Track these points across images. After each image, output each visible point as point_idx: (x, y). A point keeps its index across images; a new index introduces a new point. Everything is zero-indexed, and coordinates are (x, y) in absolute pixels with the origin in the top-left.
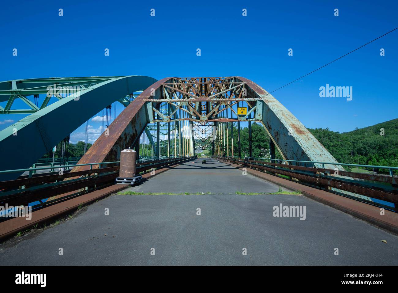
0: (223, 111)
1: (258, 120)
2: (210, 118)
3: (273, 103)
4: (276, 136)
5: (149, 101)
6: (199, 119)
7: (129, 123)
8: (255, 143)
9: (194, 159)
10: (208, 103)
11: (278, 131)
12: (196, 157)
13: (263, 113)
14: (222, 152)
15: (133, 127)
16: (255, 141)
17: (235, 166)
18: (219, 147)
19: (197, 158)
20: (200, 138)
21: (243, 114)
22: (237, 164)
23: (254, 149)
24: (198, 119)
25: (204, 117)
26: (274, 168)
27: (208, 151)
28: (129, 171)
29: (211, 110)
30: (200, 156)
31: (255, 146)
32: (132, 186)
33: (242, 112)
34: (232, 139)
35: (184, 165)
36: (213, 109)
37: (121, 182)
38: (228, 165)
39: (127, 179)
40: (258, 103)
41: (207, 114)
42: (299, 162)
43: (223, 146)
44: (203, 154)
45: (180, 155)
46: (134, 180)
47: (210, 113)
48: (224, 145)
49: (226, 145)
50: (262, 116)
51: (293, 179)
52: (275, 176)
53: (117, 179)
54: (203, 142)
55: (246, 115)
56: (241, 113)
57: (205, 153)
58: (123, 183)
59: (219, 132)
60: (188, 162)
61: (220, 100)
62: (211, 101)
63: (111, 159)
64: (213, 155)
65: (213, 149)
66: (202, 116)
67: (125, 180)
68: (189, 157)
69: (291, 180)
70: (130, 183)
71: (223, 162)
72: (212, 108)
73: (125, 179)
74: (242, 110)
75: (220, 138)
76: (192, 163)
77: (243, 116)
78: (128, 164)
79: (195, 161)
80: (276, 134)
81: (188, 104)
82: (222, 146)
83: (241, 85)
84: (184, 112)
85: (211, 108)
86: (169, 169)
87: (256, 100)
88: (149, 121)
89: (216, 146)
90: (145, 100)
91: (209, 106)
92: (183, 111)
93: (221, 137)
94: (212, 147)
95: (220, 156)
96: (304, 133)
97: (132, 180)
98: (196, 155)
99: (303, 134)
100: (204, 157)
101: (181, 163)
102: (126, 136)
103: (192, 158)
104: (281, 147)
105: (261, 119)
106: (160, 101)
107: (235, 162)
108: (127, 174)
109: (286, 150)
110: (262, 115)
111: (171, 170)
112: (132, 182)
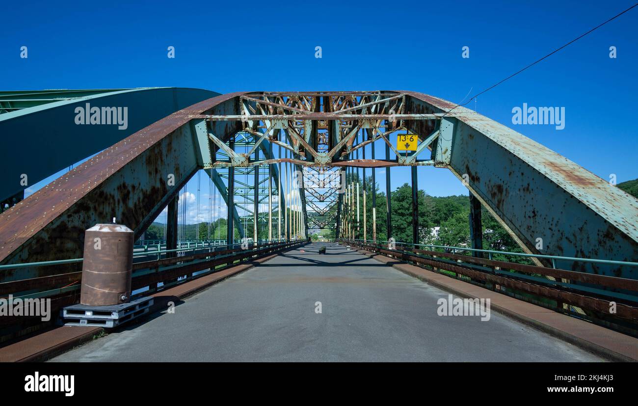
0: (363, 147)
1: (442, 163)
2: (335, 159)
3: (481, 122)
4: (494, 195)
5: (201, 117)
6: (313, 159)
7: (133, 158)
8: (407, 218)
9: (306, 244)
10: (331, 123)
11: (500, 183)
12: (308, 241)
13: (453, 147)
14: (353, 233)
15: (153, 173)
16: (408, 215)
17: (384, 259)
18: (348, 224)
19: (311, 243)
20: (316, 209)
21: (410, 150)
22: (386, 255)
23: (405, 228)
24: (310, 161)
25: (323, 156)
26: (493, 273)
27: (328, 230)
28: (105, 286)
29: (338, 141)
30: (316, 238)
31: (407, 222)
32: (109, 331)
33: (407, 145)
34: (374, 209)
35: (284, 256)
36: (342, 138)
37: (77, 321)
38: (367, 257)
39: (95, 313)
40: (444, 123)
41: (329, 150)
42: (585, 262)
43: (357, 222)
44: (320, 235)
45: (281, 239)
46: (115, 316)
47: (335, 148)
48: (358, 220)
49: (361, 221)
50: (452, 154)
51: (565, 306)
52: (494, 291)
53: (65, 312)
54: (320, 215)
55: (415, 152)
56: (405, 148)
57: (325, 234)
58: (84, 324)
59: (348, 199)
60: (294, 249)
61: (358, 117)
62: (338, 118)
63: (61, 251)
64: (337, 237)
65: (337, 227)
66: (318, 154)
67: (89, 314)
68: (297, 242)
69: (559, 310)
70: (104, 322)
71: (357, 251)
72: (340, 137)
73: (89, 311)
74: (408, 141)
75: (350, 208)
76: (301, 252)
77: (410, 155)
78: (102, 266)
79: (307, 248)
80: (496, 190)
81: (286, 125)
82: (355, 221)
83: (399, 96)
84: (283, 150)
85: (338, 137)
86: (250, 267)
87: (440, 117)
88: (203, 164)
89: (343, 222)
90: (191, 116)
91: (335, 132)
92: (280, 146)
93: (351, 206)
94: (336, 225)
95: (350, 239)
96: (592, 184)
97: (109, 313)
98: (310, 237)
99: (591, 186)
100: (323, 241)
101: (280, 254)
102: (126, 191)
103: (302, 242)
104: (511, 221)
105: (447, 161)
106: (223, 118)
107: (381, 251)
108: (99, 296)
109: (529, 227)
110: (452, 151)
111: (255, 269)
112: (110, 320)
